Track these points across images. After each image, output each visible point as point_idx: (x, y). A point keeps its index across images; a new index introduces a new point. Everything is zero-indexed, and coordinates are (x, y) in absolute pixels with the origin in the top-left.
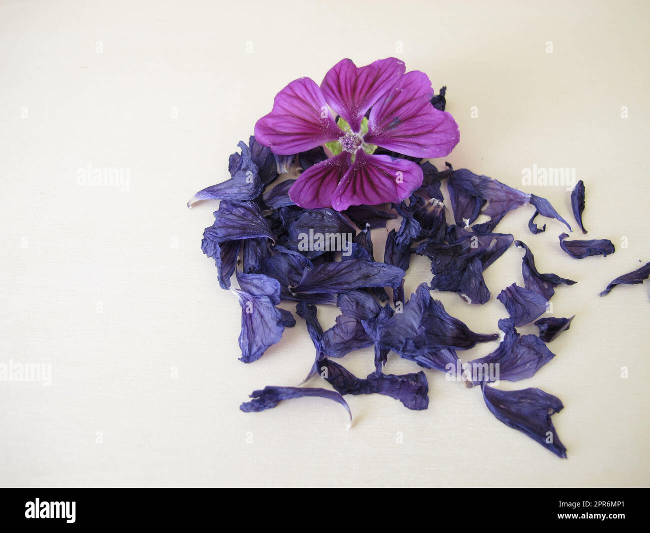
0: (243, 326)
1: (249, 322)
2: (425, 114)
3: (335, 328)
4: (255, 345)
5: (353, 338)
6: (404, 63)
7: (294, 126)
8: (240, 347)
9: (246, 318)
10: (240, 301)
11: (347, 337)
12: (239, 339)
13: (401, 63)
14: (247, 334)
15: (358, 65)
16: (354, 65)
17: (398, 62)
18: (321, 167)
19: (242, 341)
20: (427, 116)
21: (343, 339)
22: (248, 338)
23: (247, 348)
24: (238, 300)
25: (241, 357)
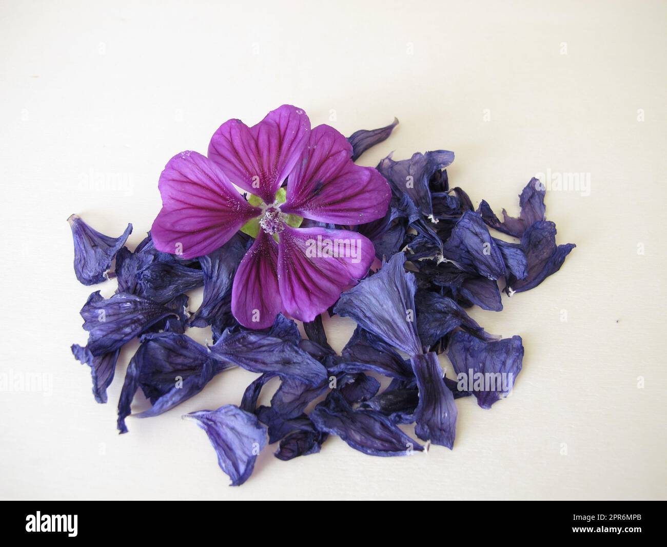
0: (216, 448)
1: (220, 442)
2: (347, 173)
3: (283, 387)
4: (239, 461)
5: (305, 389)
6: (304, 112)
7: (200, 220)
8: (224, 471)
9: (215, 438)
10: (198, 424)
11: (298, 391)
12: (220, 464)
13: (301, 112)
14: (227, 456)
15: (250, 124)
16: (246, 126)
17: (297, 111)
18: (249, 262)
19: (223, 465)
20: (349, 174)
21: (295, 394)
22: (229, 458)
23: (233, 470)
24: (196, 425)
25: (231, 482)
